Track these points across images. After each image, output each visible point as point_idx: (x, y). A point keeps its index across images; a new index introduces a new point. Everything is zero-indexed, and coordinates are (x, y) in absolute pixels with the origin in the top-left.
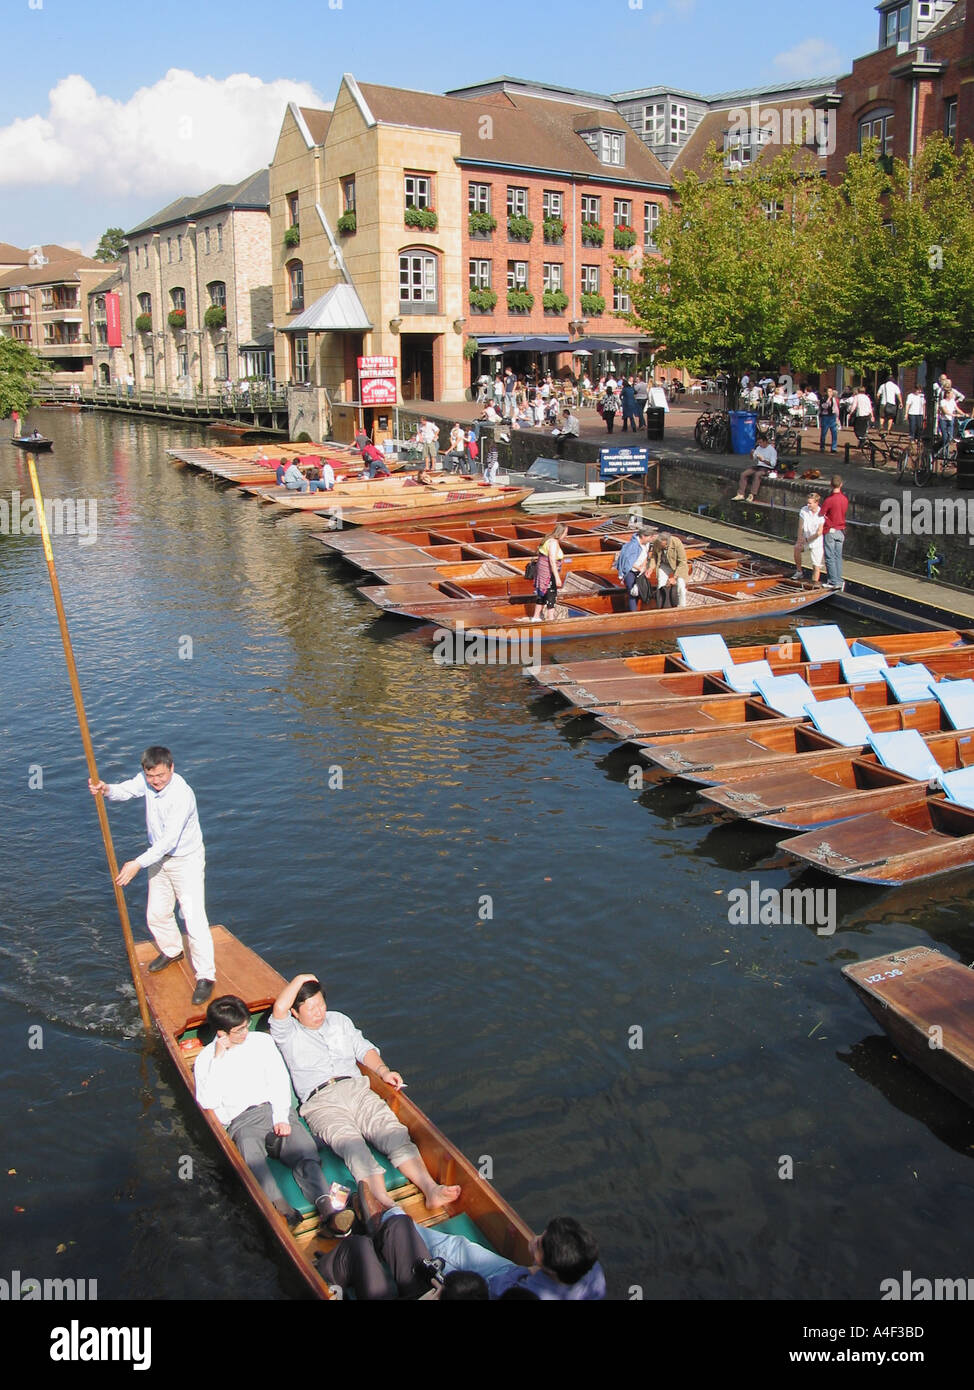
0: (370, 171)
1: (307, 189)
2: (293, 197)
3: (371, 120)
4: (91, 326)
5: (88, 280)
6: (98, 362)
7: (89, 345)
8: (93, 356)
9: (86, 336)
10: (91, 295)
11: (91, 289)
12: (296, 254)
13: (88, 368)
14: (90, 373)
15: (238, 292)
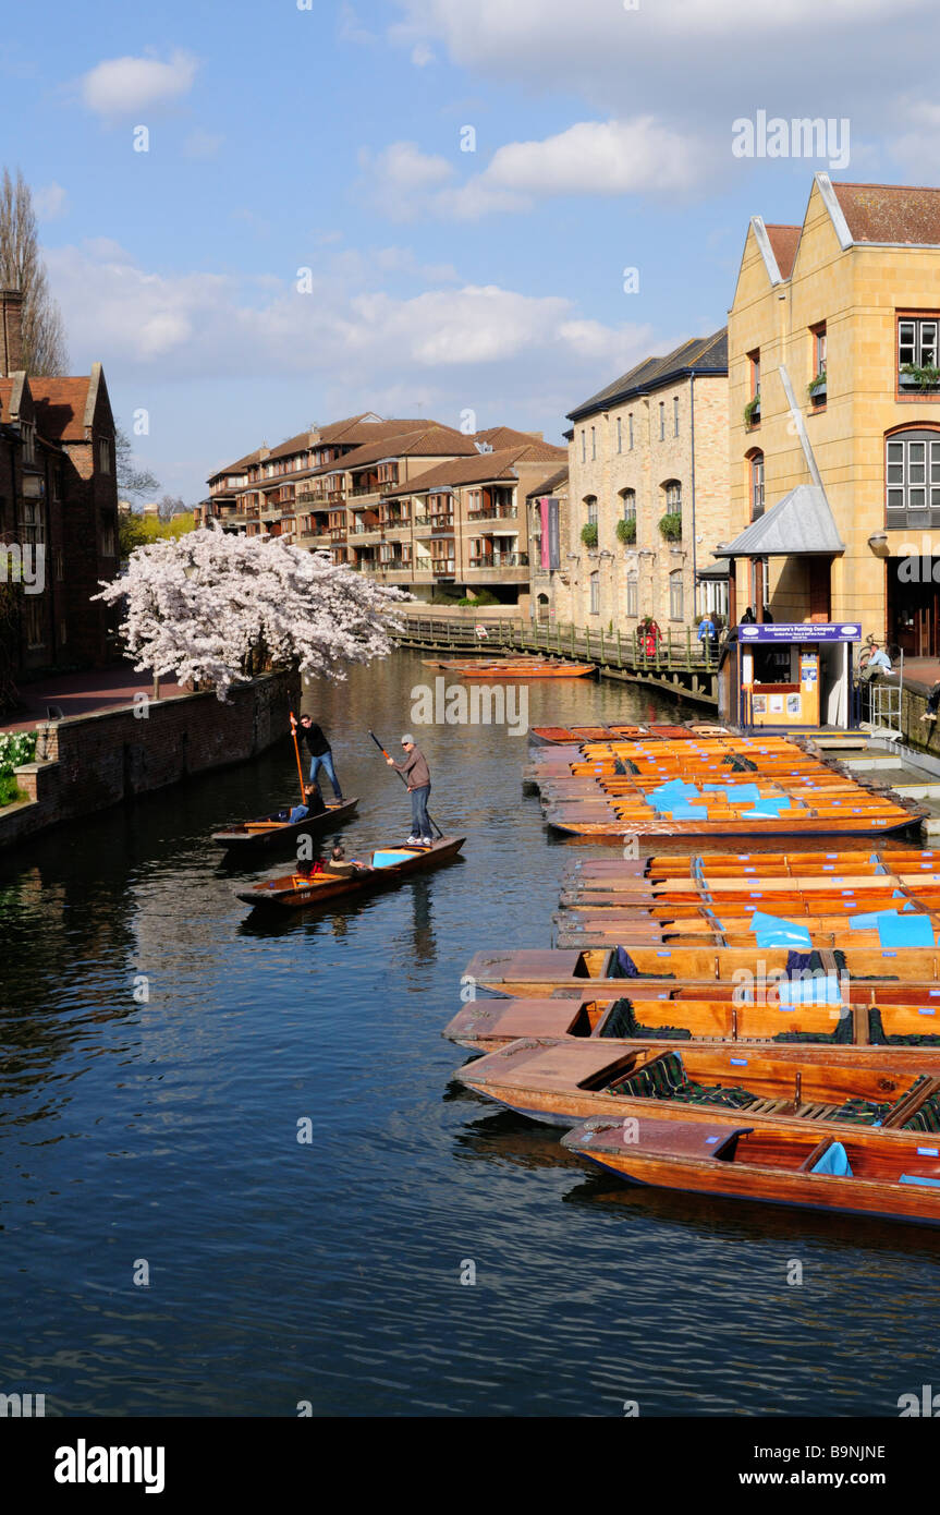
0: (844, 315)
1: (769, 346)
2: (754, 355)
3: (847, 239)
4: (528, 541)
5: (528, 477)
6: (536, 591)
7: (526, 567)
8: (532, 583)
9: (522, 554)
10: (530, 497)
11: (530, 489)
12: (754, 440)
13: (522, 598)
14: (527, 605)
15: (698, 494)
